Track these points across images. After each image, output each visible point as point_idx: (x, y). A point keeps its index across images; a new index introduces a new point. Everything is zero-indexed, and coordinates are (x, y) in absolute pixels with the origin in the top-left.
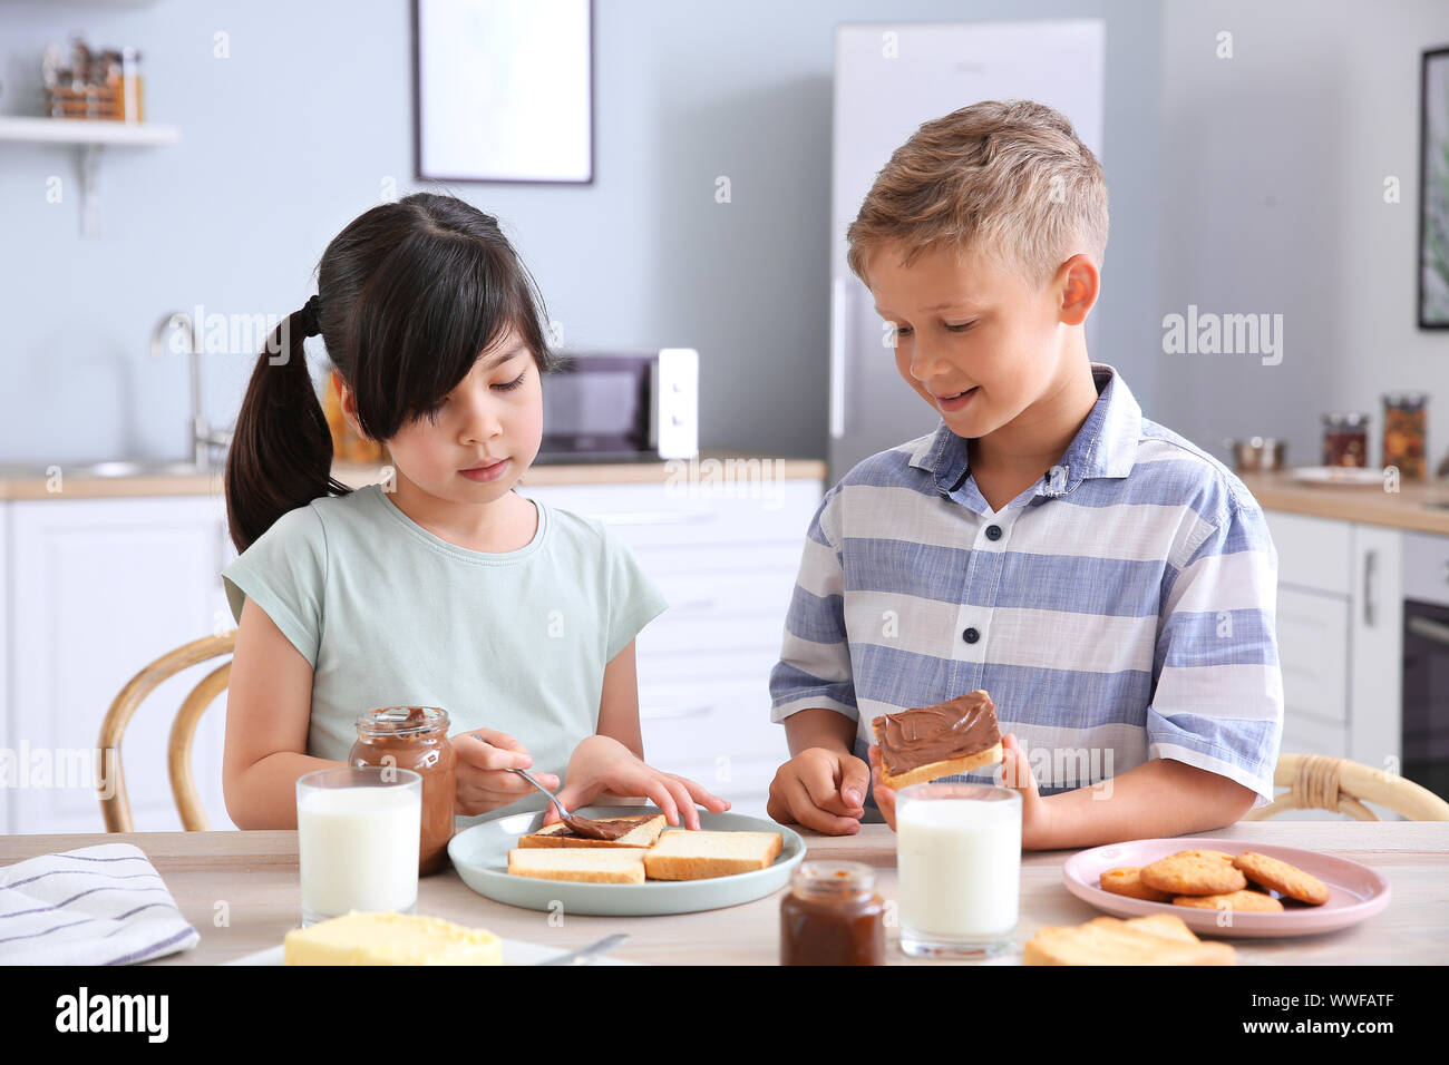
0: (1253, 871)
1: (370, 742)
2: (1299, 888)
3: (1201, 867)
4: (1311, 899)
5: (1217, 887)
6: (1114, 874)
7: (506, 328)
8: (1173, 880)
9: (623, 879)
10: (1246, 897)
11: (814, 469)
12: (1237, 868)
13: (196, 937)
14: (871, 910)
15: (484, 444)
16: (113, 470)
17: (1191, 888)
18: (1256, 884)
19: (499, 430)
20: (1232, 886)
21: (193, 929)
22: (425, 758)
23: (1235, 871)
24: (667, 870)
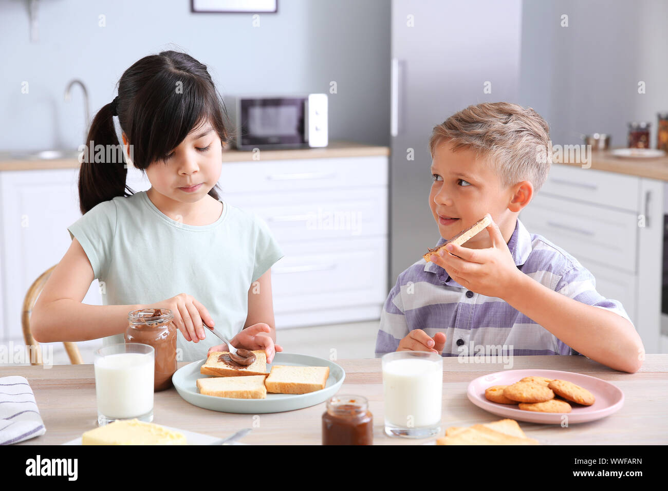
0: (558, 390)
1: (134, 327)
2: (580, 398)
3: (532, 388)
4: (586, 404)
5: (539, 399)
6: (491, 390)
7: (204, 120)
8: (518, 395)
9: (255, 395)
10: (553, 404)
11: (384, 151)
12: (550, 389)
13: (44, 430)
14: (366, 420)
15: (190, 176)
16: (49, 155)
17: (527, 400)
18: (559, 396)
19: (198, 169)
20: (547, 398)
21: (44, 426)
22: (161, 334)
23: (549, 389)
24: (276, 389)
